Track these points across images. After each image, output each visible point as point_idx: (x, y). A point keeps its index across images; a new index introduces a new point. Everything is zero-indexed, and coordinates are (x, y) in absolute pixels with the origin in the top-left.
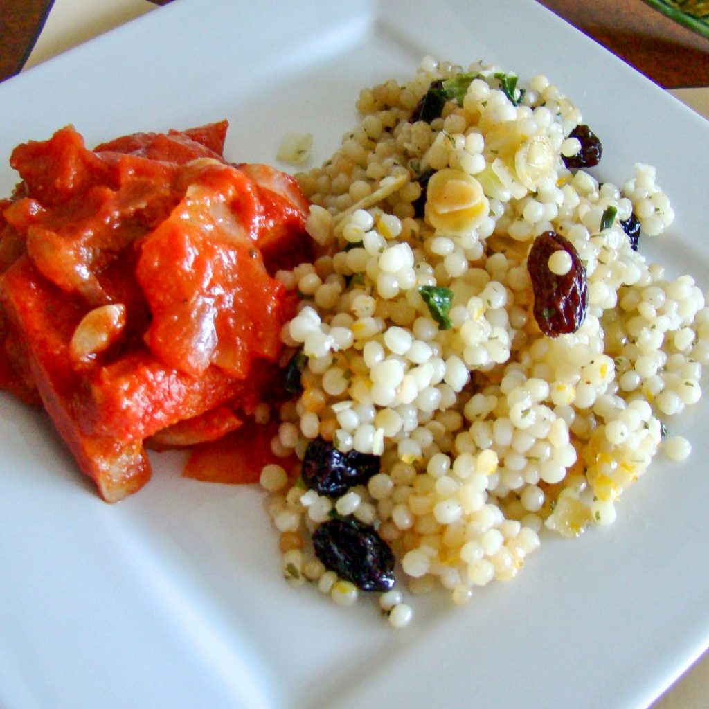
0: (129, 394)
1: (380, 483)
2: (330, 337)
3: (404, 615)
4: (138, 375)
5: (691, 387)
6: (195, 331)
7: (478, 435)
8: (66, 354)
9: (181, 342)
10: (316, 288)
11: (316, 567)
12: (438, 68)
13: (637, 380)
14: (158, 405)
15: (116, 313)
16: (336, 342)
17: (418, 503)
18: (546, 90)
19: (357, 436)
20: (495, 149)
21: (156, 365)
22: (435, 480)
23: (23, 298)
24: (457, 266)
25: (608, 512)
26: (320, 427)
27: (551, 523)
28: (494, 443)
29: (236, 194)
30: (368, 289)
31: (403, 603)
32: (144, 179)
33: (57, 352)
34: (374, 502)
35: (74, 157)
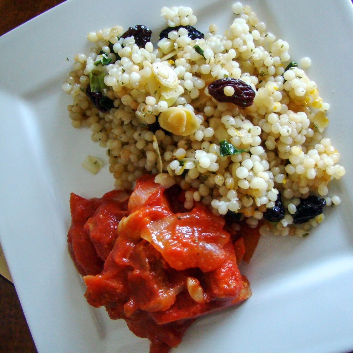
0: (229, 285)
1: (288, 193)
2: (231, 200)
3: (337, 199)
4: (221, 279)
5: (284, 46)
6: (211, 253)
7: (286, 151)
8: (201, 305)
9: (214, 260)
10: (200, 194)
11: (306, 226)
12: (71, 84)
13: (273, 67)
14: (233, 274)
15: (191, 282)
16: (234, 198)
17: (303, 183)
18: (97, 35)
19: (271, 199)
20: (154, 92)
21: (218, 271)
22: (295, 173)
23: (172, 317)
24: (210, 132)
25: (326, 106)
26: (261, 212)
27: (321, 130)
28: (290, 145)
29: (149, 217)
30: (212, 175)
31: (331, 198)
32: (128, 255)
33: (200, 308)
34: (293, 198)
35: (108, 282)
